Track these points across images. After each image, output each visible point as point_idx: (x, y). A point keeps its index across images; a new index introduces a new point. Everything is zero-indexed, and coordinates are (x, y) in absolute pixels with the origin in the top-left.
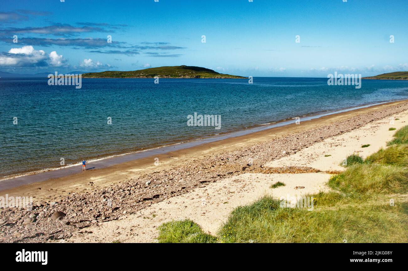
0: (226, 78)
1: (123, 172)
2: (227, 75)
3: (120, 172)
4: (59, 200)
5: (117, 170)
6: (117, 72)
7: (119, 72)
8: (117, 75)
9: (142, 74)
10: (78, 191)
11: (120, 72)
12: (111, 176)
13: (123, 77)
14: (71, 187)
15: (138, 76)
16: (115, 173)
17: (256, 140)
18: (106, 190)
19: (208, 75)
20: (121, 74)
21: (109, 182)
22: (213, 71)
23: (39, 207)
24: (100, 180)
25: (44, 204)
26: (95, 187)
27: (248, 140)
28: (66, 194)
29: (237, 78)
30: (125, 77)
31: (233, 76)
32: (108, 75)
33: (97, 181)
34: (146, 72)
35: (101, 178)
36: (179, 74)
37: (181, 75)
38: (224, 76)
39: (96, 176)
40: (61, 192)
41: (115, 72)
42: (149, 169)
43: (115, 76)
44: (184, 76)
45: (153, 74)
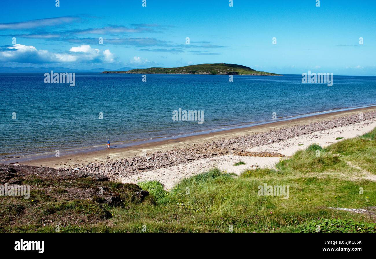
0: (262, 75)
1: (135, 151)
2: (263, 72)
3: (133, 150)
4: (80, 167)
5: (130, 150)
6: (162, 68)
7: (163, 68)
8: (162, 71)
9: (184, 71)
10: (96, 162)
11: (165, 68)
12: (124, 153)
13: (167, 73)
14: (92, 159)
15: (181, 72)
16: (129, 151)
17: (255, 131)
18: (117, 162)
19: (245, 72)
20: (165, 70)
21: (122, 157)
22: (250, 68)
23: (66, 171)
24: (116, 155)
25: (70, 169)
26: (110, 160)
27: (249, 131)
28: (87, 164)
29: (273, 75)
30: (169, 72)
31: (269, 74)
32: (153, 71)
33: (113, 156)
34: (188, 68)
35: (117, 154)
36: (218, 71)
37: (220, 72)
38: (261, 73)
39: (113, 153)
40: (84, 162)
41: (160, 68)
42: (156, 149)
43: (160, 72)
44: (223, 72)
45: (194, 70)
